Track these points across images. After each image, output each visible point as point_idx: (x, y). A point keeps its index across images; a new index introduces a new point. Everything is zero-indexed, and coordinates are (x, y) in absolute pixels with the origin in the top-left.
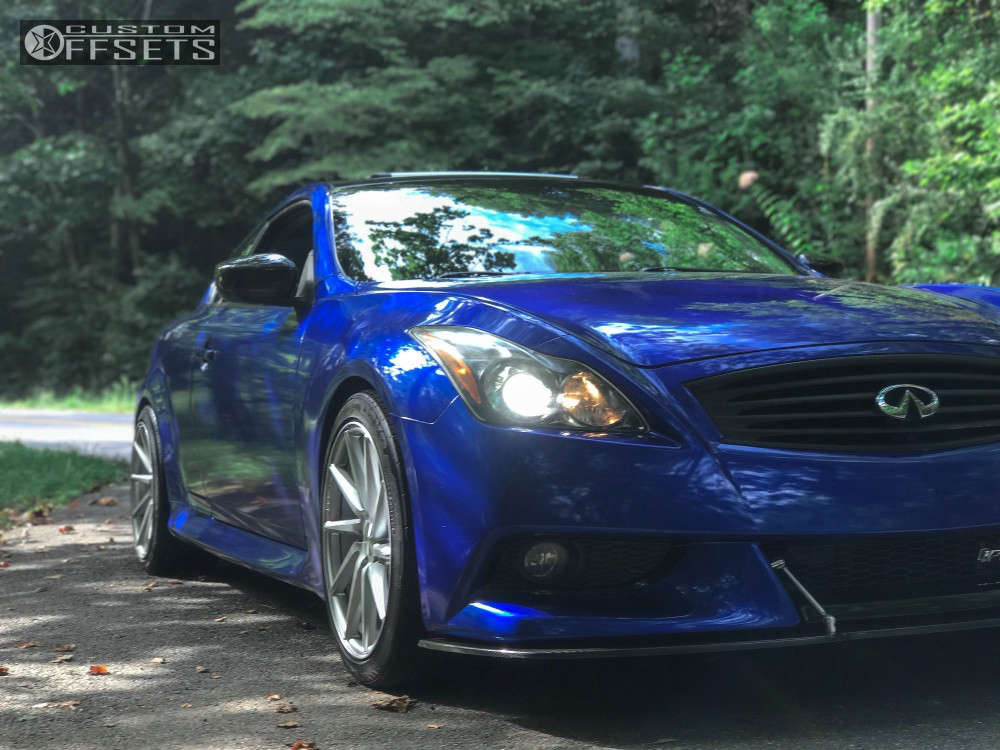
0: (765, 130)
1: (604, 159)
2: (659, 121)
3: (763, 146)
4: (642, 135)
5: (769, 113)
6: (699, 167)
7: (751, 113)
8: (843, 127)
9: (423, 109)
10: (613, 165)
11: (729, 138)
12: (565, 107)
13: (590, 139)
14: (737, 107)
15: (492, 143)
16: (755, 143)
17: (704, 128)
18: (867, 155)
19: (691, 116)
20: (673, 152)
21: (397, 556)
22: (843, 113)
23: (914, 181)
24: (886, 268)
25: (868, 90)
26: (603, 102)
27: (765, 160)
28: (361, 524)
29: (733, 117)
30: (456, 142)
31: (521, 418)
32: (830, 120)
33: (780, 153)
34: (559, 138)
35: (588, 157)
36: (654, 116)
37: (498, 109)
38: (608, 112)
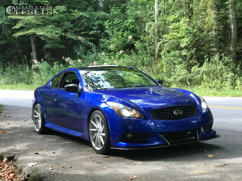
0: (133, 25)
1: (96, 30)
2: (109, 22)
3: (132, 28)
4: (105, 25)
5: (134, 21)
6: (118, 32)
7: (130, 20)
8: (150, 26)
9: (54, 18)
10: (99, 32)
11: (125, 26)
12: (87, 18)
13: (94, 25)
14: (126, 19)
15: (71, 26)
16: (131, 27)
17: (119, 23)
18: (156, 32)
19: (116, 21)
20: (113, 29)
21: (106, 135)
22: (150, 23)
23: (166, 39)
24: (160, 56)
25: (156, 18)
26: (96, 17)
27: (133, 31)
28: (97, 130)
29: (126, 21)
30: (62, 25)
31: (126, 116)
32: (148, 24)
33: (136, 30)
34: (86, 25)
35: (93, 30)
36: (108, 21)
37: (72, 18)
38: (97, 19)
